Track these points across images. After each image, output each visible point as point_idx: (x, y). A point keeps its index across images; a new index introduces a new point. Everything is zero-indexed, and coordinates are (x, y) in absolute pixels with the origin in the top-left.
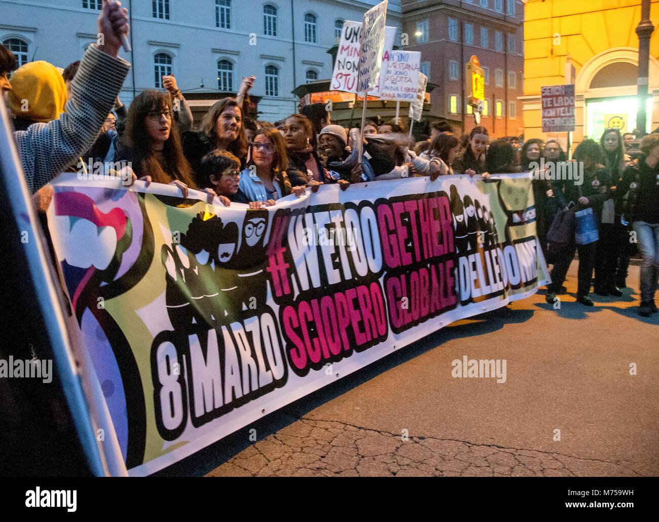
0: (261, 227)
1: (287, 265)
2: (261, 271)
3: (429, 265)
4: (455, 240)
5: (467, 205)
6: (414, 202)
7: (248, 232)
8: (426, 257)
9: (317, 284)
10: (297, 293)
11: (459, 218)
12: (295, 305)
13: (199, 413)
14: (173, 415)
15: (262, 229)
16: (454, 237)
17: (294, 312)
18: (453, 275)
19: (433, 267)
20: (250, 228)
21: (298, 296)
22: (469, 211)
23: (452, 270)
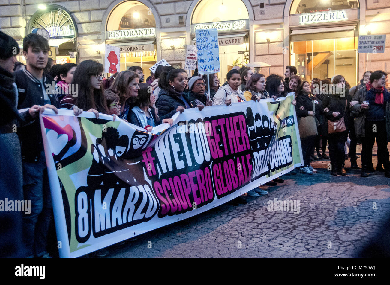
0: (144, 140)
1: (154, 159)
2: (139, 162)
3: (234, 157)
4: (250, 142)
5: (256, 120)
6: (223, 119)
7: (135, 142)
8: (232, 152)
9: (171, 169)
10: (160, 174)
11: (252, 128)
12: (160, 181)
13: (97, 230)
14: (84, 230)
15: (144, 141)
16: (249, 140)
17: (160, 184)
18: (251, 163)
19: (238, 158)
20: (136, 140)
21: (161, 176)
22: (258, 123)
23: (251, 161)
